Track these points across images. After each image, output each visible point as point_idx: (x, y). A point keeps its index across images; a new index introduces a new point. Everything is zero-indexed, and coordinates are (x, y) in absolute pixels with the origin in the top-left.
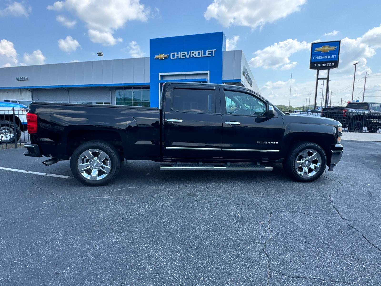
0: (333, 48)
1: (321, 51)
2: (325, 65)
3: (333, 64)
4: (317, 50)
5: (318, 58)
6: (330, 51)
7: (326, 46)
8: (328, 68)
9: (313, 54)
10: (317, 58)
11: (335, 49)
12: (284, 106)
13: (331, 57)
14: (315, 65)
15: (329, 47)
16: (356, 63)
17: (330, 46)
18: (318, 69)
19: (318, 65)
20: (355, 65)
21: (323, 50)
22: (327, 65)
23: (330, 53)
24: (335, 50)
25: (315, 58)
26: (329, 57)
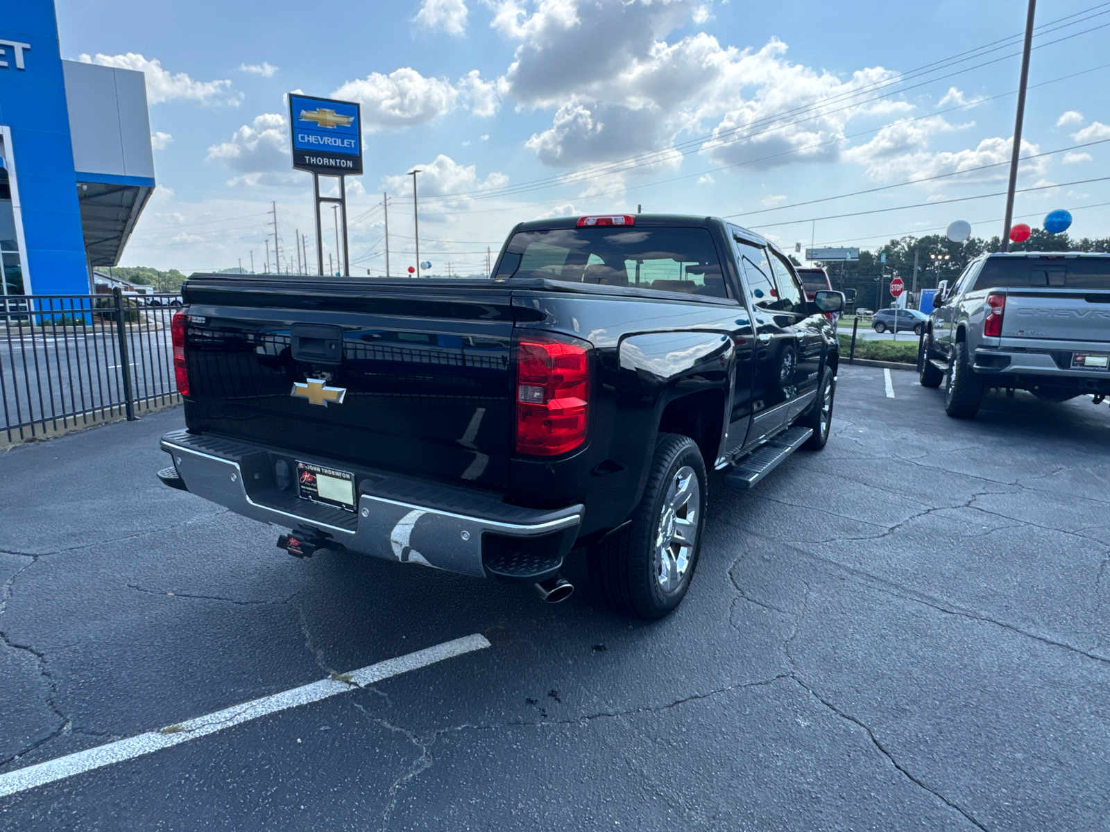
0: (345, 121)
1: (316, 123)
2: (332, 162)
3: (350, 164)
4: (305, 117)
5: (310, 139)
6: (339, 126)
7: (327, 110)
8: (340, 172)
9: (295, 125)
10: (308, 140)
11: (349, 123)
12: (152, 270)
13: (343, 143)
14: (307, 158)
15: (335, 114)
16: (415, 172)
17: (337, 113)
18: (317, 170)
19: (313, 160)
20: (413, 176)
21: (322, 120)
22: (336, 162)
23: (339, 132)
24: (349, 126)
25: (303, 138)
26: (339, 142)
